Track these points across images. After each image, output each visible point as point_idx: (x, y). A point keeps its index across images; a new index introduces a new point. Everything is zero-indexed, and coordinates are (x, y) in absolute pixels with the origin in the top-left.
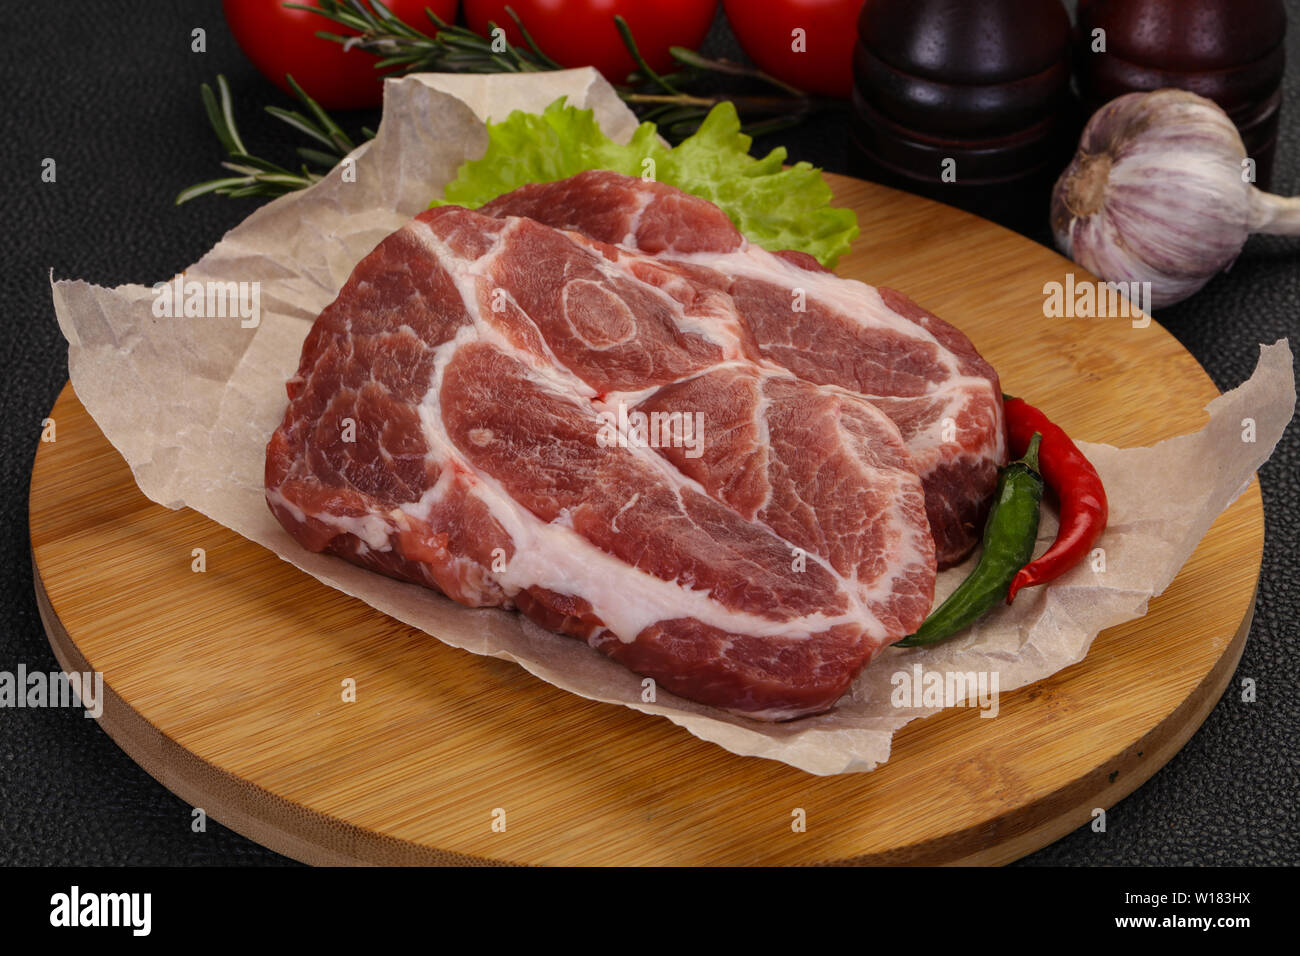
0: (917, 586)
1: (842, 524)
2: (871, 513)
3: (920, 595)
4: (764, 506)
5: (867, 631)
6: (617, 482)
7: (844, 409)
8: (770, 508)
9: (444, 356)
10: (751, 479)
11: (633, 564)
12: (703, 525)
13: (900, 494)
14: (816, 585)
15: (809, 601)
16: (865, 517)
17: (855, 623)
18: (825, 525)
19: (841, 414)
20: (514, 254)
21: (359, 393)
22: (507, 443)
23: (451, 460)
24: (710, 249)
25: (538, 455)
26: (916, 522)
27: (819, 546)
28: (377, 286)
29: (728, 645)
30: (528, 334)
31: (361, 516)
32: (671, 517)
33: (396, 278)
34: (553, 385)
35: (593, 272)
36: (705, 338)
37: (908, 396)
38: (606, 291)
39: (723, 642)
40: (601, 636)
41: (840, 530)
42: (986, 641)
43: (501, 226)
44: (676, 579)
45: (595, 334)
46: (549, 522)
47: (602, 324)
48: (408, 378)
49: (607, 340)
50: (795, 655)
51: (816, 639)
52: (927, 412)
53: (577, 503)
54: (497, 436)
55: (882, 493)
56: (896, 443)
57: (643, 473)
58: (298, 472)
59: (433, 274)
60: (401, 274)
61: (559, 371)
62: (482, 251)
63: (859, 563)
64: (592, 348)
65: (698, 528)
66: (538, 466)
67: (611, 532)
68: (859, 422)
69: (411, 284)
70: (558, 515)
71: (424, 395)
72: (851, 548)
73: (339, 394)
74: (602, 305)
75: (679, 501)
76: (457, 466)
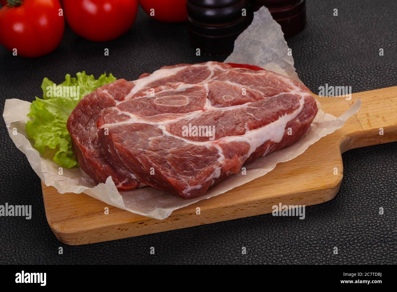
17: (305, 96)
27: (280, 91)
71: (183, 141)
72: (283, 87)
73: (167, 159)
74: (169, 99)
75: (253, 107)
76: (215, 143)
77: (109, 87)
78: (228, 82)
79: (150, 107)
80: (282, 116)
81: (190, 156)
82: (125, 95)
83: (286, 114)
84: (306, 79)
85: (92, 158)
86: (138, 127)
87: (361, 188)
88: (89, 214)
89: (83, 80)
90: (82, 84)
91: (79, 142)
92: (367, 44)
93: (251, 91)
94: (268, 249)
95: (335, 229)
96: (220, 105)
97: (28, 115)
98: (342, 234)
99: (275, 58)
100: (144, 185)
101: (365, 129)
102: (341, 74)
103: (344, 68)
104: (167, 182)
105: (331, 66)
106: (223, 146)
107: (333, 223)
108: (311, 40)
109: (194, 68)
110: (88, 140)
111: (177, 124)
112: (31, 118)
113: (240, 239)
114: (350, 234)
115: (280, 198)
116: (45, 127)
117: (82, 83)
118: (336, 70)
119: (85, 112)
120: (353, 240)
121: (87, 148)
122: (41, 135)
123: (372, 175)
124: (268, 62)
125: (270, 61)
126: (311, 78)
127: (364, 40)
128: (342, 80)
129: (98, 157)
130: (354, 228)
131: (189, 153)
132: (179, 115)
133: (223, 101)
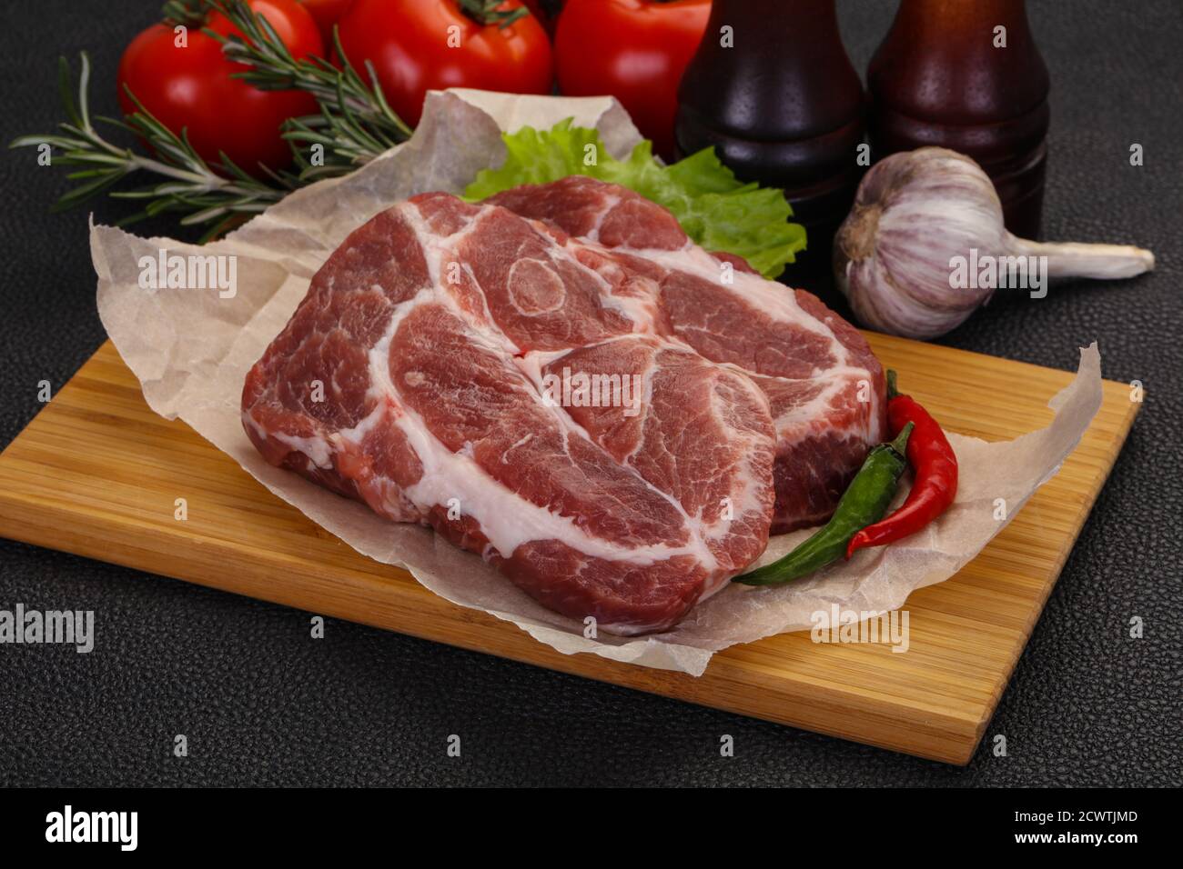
0: (752, 529)
1: (696, 472)
2: (722, 466)
3: (753, 537)
4: (634, 452)
5: (700, 562)
6: (516, 424)
7: (720, 379)
8: (640, 454)
9: (402, 312)
10: (629, 429)
11: (515, 491)
12: (581, 465)
13: (752, 452)
14: (666, 522)
15: (656, 534)
16: (717, 468)
18: (682, 472)
19: (717, 383)
20: (481, 235)
21: (326, 337)
22: (434, 384)
23: (387, 396)
24: (657, 246)
25: (457, 396)
26: (761, 476)
28: (362, 252)
29: (583, 565)
30: (474, 299)
31: (308, 437)
32: (554, 455)
33: (378, 247)
34: (485, 342)
35: (542, 253)
36: (621, 314)
37: (794, 378)
38: (548, 269)
39: (580, 562)
40: (490, 552)
42: (823, 586)
43: (477, 212)
44: (548, 506)
45: (528, 302)
46: (455, 452)
47: (536, 295)
48: (368, 327)
49: (536, 308)
50: (638, 577)
51: (659, 566)
52: (807, 393)
53: (479, 438)
54: (427, 379)
55: (736, 449)
56: (761, 411)
57: (540, 417)
58: (267, 398)
59: (409, 246)
60: (383, 244)
61: (493, 330)
62: (455, 230)
63: (704, 506)
64: (524, 314)
65: (575, 465)
66: (453, 405)
67: (501, 464)
68: (731, 391)
69: (390, 252)
70: (462, 447)
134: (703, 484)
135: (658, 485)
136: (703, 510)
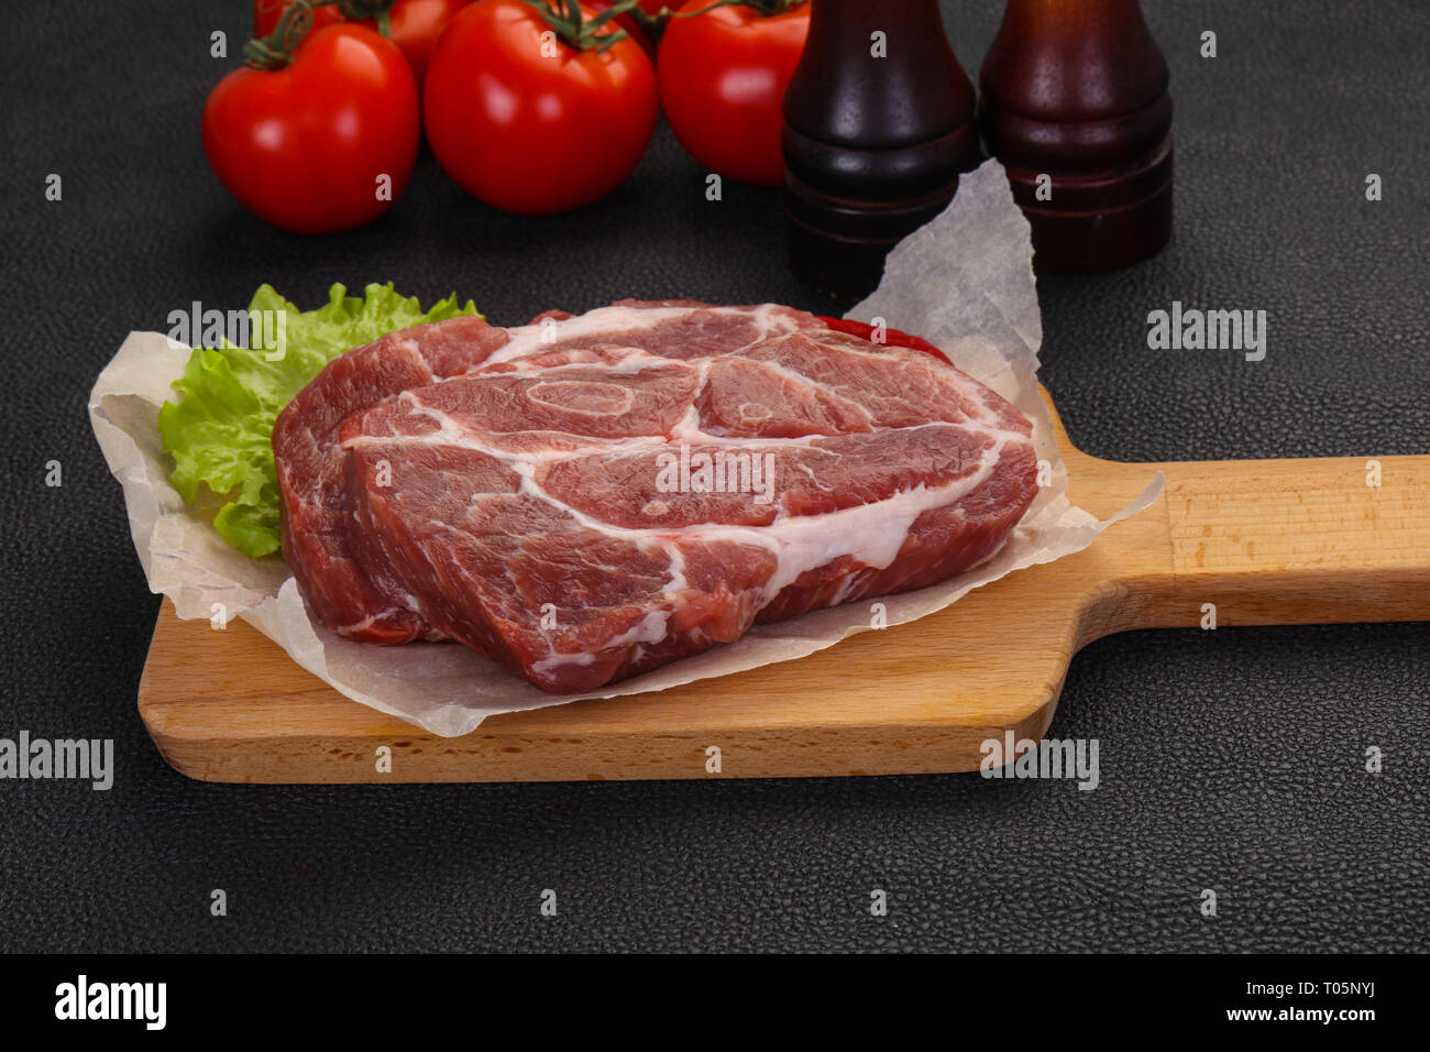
1: (922, 394)
2: (926, 377)
4: (869, 415)
8: (874, 416)
9: (536, 490)
10: (839, 408)
11: (856, 503)
12: (857, 453)
14: (960, 438)
15: (971, 449)
17: (1007, 443)
18: (914, 402)
20: (453, 410)
21: (523, 551)
22: (680, 498)
23: (658, 538)
27: (929, 416)
28: (409, 490)
29: (959, 512)
30: (563, 439)
31: (640, 621)
34: (634, 453)
35: (524, 382)
38: (556, 384)
39: (955, 511)
41: (926, 397)
43: (407, 404)
44: (897, 491)
45: (606, 406)
46: (773, 523)
54: (666, 500)
62: (434, 423)
63: (960, 410)
64: (619, 414)
65: (858, 456)
67: (828, 493)
70: (777, 512)
71: (572, 518)
72: (944, 403)
73: (507, 563)
74: (575, 390)
75: (824, 451)
76: (668, 537)
77: (426, 335)
78: (774, 367)
79: (510, 406)
80: (908, 491)
81: (581, 563)
82: (471, 366)
83: (921, 487)
84: (1092, 405)
85: (310, 532)
86: (454, 458)
87: (1112, 745)
88: (260, 696)
89: (380, 307)
90: (373, 319)
91: (287, 481)
92: (1329, 324)
93: (834, 403)
94: (754, 878)
95: (978, 850)
96: (723, 431)
97: (175, 384)
98: (992, 866)
99: (990, 324)
100: (442, 635)
101: (1180, 571)
102: (1204, 405)
103: (1221, 387)
104: (493, 630)
105: (1185, 376)
106: (691, 552)
107: (978, 833)
108: (1159, 292)
109: (714, 316)
110: (315, 478)
111: (572, 466)
112: (180, 393)
113: (685, 836)
114: (1015, 871)
115: (835, 733)
116: (222, 427)
117: (375, 314)
118: (1196, 389)
119: (333, 399)
120: (1018, 889)
121: (303, 503)
122: (200, 449)
123: (1164, 714)
124: (966, 334)
125: (973, 331)
126: (1108, 404)
127: (1324, 312)
128: (1201, 424)
129: (327, 533)
130: (1036, 854)
131: (578, 556)
132: (588, 442)
133: (739, 419)
134: (936, 396)
135: (914, 423)
136: (964, 412)
